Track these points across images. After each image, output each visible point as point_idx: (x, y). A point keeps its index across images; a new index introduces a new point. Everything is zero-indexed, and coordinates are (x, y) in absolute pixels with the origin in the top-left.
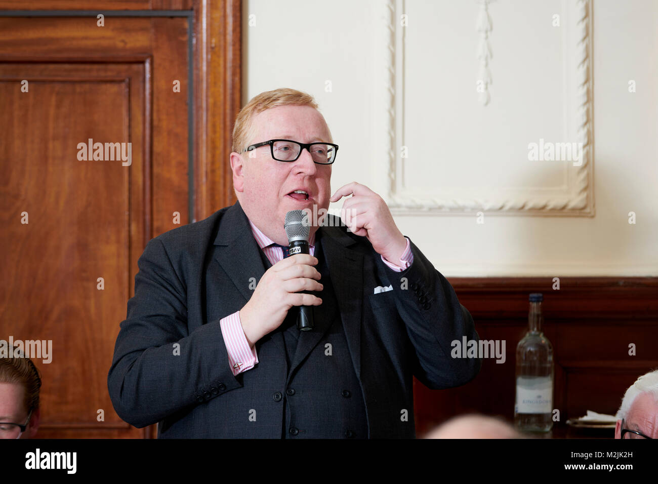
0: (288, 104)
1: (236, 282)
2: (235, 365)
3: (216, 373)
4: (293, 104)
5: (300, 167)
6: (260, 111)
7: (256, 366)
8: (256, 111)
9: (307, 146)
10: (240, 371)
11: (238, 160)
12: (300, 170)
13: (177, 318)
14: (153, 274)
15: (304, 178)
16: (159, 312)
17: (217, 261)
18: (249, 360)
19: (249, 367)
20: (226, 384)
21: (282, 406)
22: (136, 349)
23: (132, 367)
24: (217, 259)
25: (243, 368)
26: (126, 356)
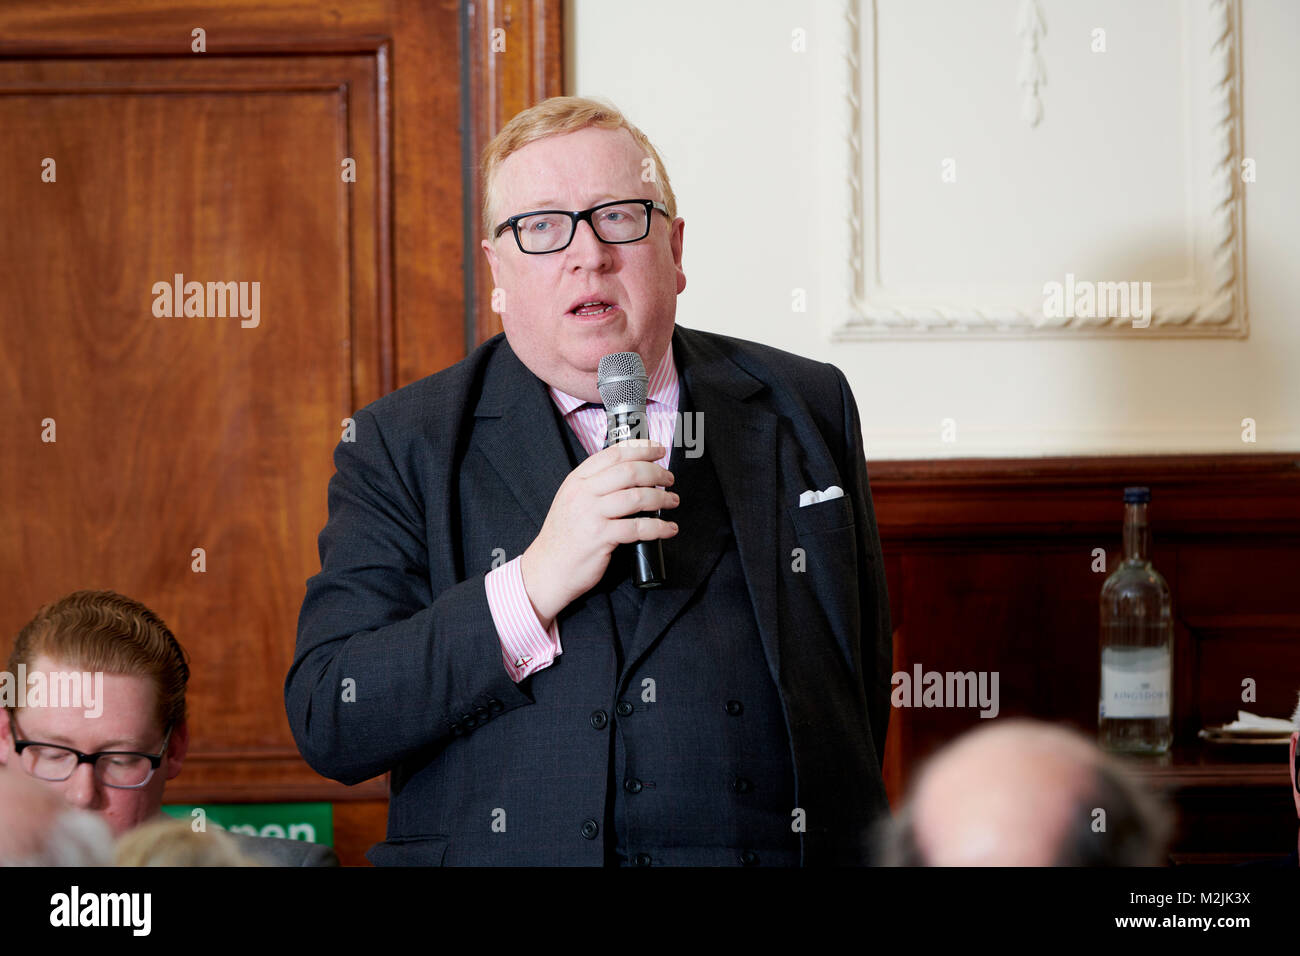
0: (546, 136)
2: (517, 661)
3: (481, 681)
4: (554, 136)
5: (577, 255)
6: (504, 155)
7: (557, 659)
8: (499, 154)
9: (585, 216)
10: (526, 674)
12: (576, 263)
13: (408, 571)
14: (361, 483)
15: (588, 277)
16: (374, 562)
18: (544, 649)
19: (545, 663)
20: (504, 700)
21: (608, 738)
22: (331, 636)
23: (323, 675)
24: (480, 446)
25: (534, 666)
26: (315, 651)
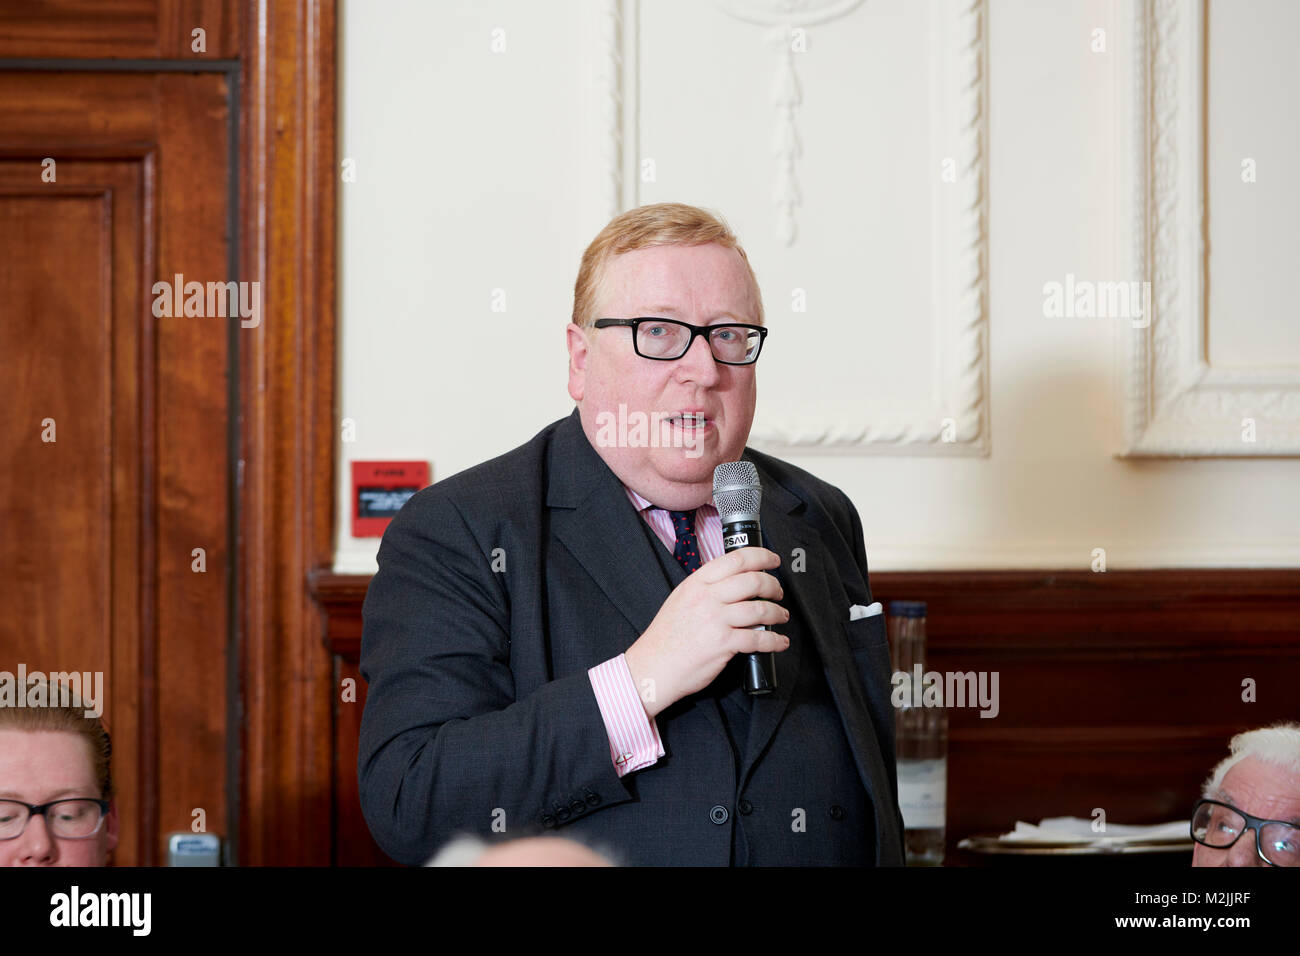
0: (673, 244)
1: (603, 584)
2: (619, 757)
3: (584, 775)
4: (681, 245)
5: (689, 369)
6: (621, 250)
7: (660, 760)
8: (614, 248)
9: (704, 331)
10: (628, 770)
11: (580, 339)
12: (687, 376)
13: (495, 659)
14: (438, 566)
15: (695, 391)
16: (457, 650)
17: (559, 540)
18: (645, 748)
19: (646, 763)
20: (603, 794)
21: (730, 833)
22: (419, 722)
23: (416, 761)
24: (560, 537)
25: (637, 764)
26: (402, 737)
